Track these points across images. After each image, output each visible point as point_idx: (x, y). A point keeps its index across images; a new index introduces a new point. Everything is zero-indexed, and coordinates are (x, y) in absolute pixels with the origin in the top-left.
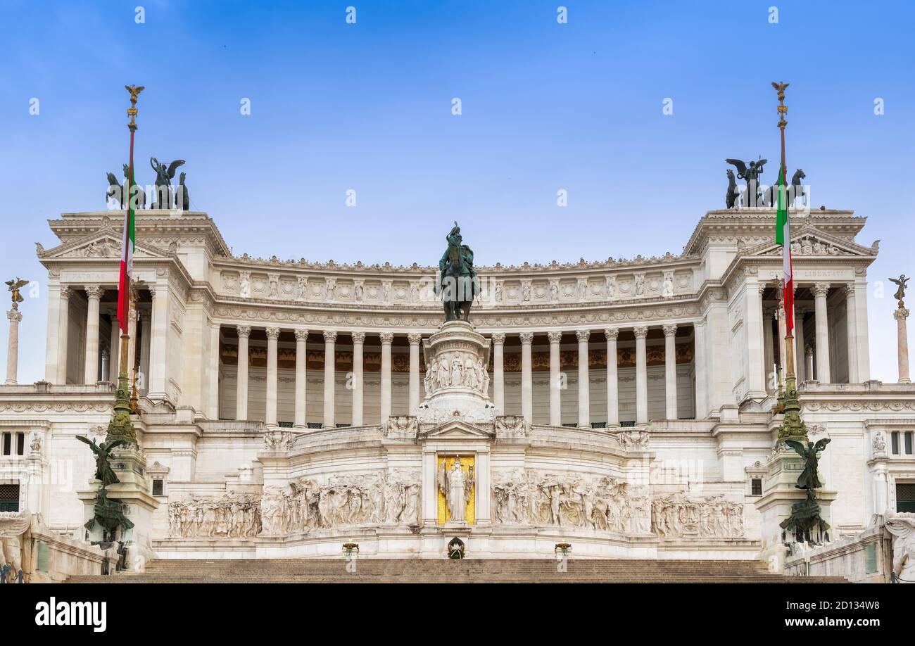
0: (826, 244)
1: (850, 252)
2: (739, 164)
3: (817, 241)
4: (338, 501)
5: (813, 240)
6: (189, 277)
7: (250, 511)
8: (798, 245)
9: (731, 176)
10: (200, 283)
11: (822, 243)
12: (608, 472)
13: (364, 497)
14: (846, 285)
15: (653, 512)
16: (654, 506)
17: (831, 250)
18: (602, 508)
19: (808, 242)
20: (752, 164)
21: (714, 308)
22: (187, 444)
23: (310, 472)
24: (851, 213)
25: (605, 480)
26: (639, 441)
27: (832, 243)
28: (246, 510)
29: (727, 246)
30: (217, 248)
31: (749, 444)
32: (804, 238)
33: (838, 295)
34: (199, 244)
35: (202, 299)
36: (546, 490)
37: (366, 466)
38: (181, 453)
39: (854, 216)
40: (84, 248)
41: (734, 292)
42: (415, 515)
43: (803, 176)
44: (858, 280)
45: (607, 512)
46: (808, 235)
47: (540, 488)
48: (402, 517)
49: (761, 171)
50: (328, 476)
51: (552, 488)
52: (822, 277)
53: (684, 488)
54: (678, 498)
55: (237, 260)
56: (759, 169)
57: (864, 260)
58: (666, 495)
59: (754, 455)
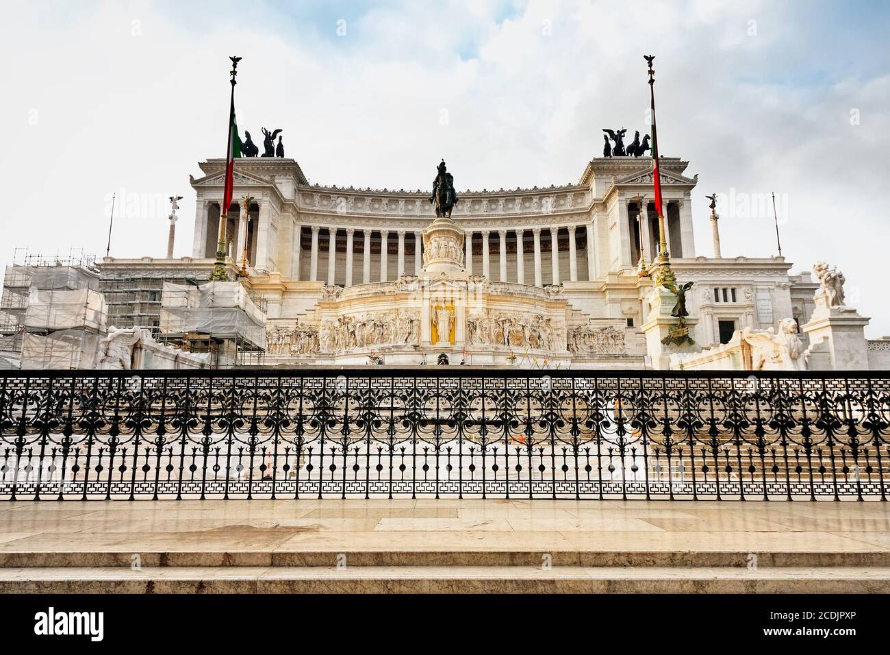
1: (680, 182)
2: (611, 132)
4: (368, 329)
6: (282, 196)
7: (313, 337)
8: (648, 177)
9: (606, 138)
10: (289, 200)
11: (663, 176)
12: (539, 312)
13: (385, 327)
14: (678, 201)
15: (568, 338)
16: (568, 334)
17: (669, 180)
18: (536, 334)
20: (618, 131)
21: (596, 216)
22: (277, 296)
23: (351, 311)
24: (680, 159)
25: (537, 317)
26: (559, 291)
28: (310, 336)
29: (605, 178)
30: (300, 179)
31: (625, 296)
32: (652, 173)
33: (674, 208)
34: (289, 177)
35: (291, 210)
36: (501, 323)
37: (386, 308)
38: (273, 301)
39: (681, 161)
40: (219, 178)
41: (610, 205)
42: (416, 339)
44: (686, 198)
45: (539, 336)
47: (497, 322)
48: (409, 340)
49: (624, 136)
50: (362, 314)
51: (503, 322)
53: (588, 322)
54: (583, 329)
55: (312, 188)
56: (623, 134)
57: (689, 186)
58: (576, 327)
59: (628, 303)
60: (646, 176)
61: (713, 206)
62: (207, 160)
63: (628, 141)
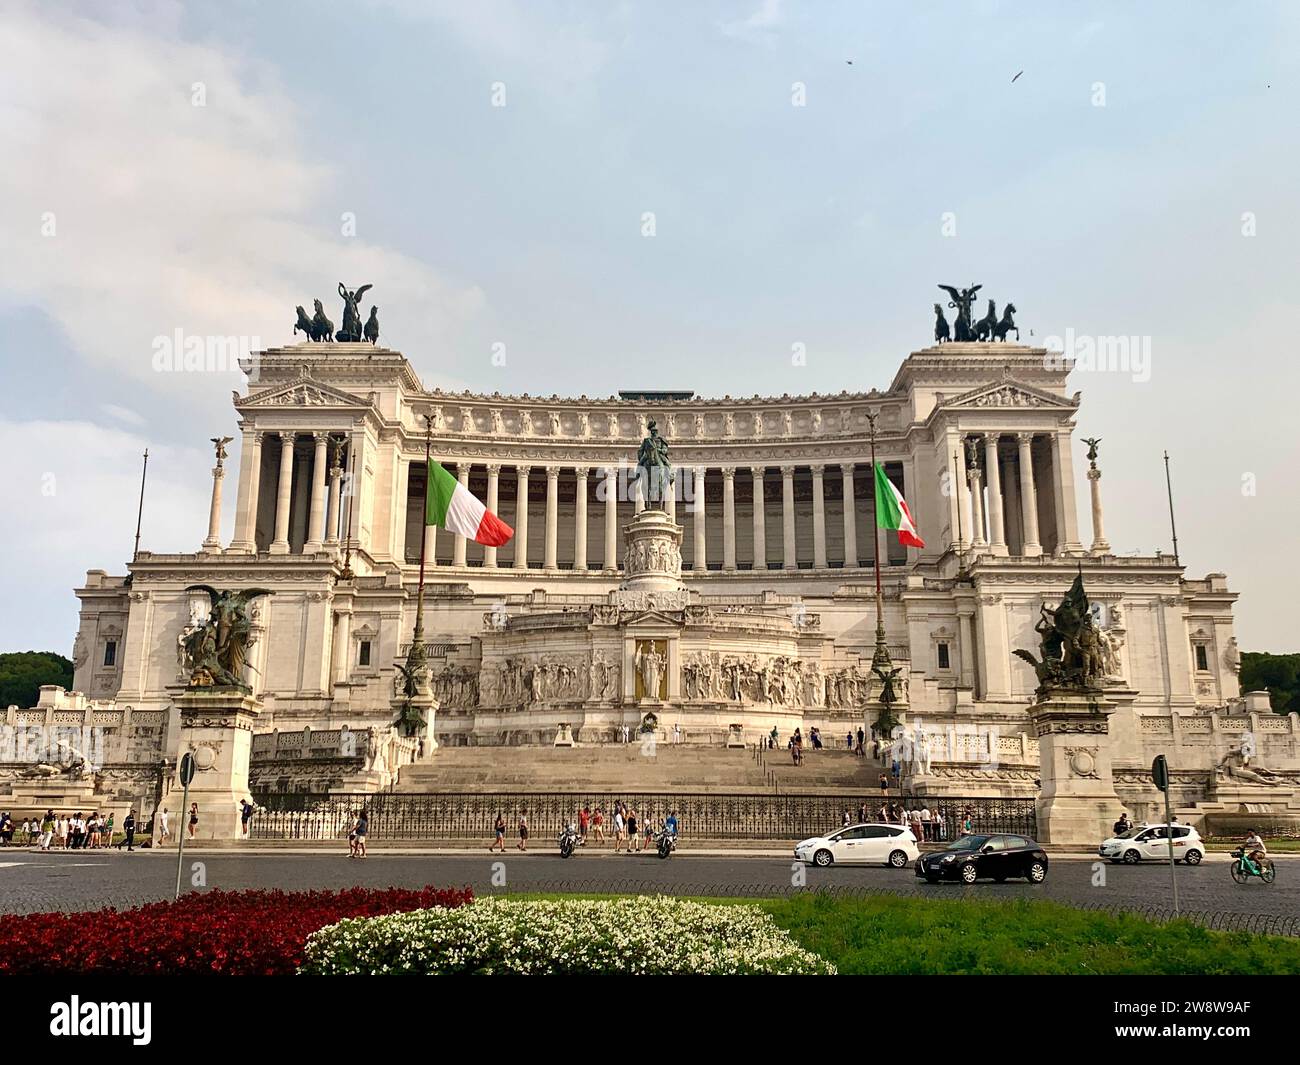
0: (1027, 395)
1: (1050, 403)
2: (953, 291)
3: (1017, 392)
4: (549, 678)
5: (1014, 392)
7: (468, 683)
8: (997, 396)
9: (939, 310)
10: (393, 423)
11: (1023, 394)
12: (783, 652)
13: (572, 675)
14: (1050, 435)
15: (827, 686)
16: (828, 681)
17: (1032, 401)
18: (778, 685)
19: (1008, 393)
20: (964, 291)
21: (918, 447)
22: (396, 608)
23: (526, 650)
25: (779, 660)
26: (813, 622)
28: (464, 682)
29: (932, 387)
30: (409, 382)
31: (934, 610)
32: (1004, 389)
35: (395, 439)
36: (729, 670)
37: (574, 647)
38: (389, 616)
40: (281, 395)
41: (938, 437)
42: (615, 692)
43: (1014, 311)
44: (1061, 430)
45: (784, 688)
46: (1009, 385)
47: (724, 669)
48: (605, 693)
49: (975, 299)
50: (541, 655)
51: (733, 668)
52: (1025, 428)
53: (855, 664)
54: (849, 676)
55: (428, 396)
56: (972, 296)
57: (1065, 412)
58: (839, 671)
59: (941, 620)
60: (994, 393)
61: (1092, 455)
63: (979, 313)
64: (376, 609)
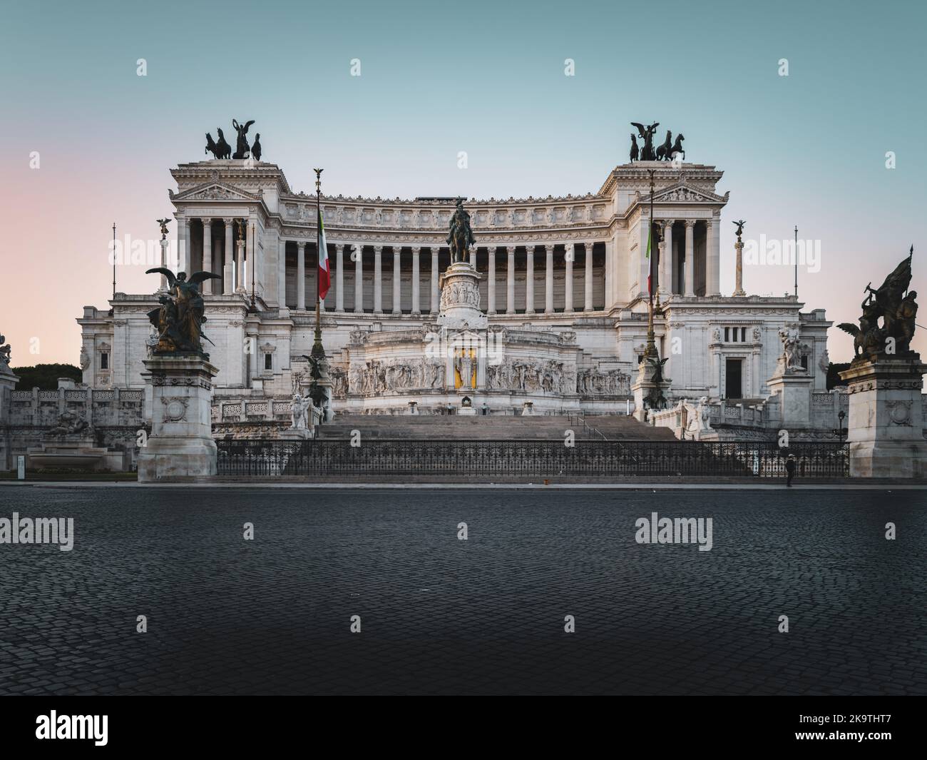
0: (694, 193)
1: (710, 199)
2: (640, 127)
3: (688, 191)
4: (397, 373)
5: (686, 191)
6: (268, 210)
7: (341, 378)
8: (675, 194)
9: (634, 138)
10: (274, 214)
11: (691, 192)
12: (552, 357)
13: (412, 372)
14: (706, 221)
15: (578, 380)
16: (578, 377)
17: (697, 197)
18: (548, 379)
19: (682, 192)
20: (649, 127)
21: (617, 232)
23: (380, 356)
24: (714, 168)
25: (550, 362)
26: (571, 338)
27: (698, 193)
28: (338, 378)
29: (629, 190)
30: (283, 188)
31: (637, 333)
32: (680, 190)
33: (701, 228)
34: (273, 187)
35: (276, 225)
36: (517, 369)
37: (413, 354)
39: (715, 170)
40: (200, 192)
41: (632, 223)
42: (441, 384)
43: (683, 139)
44: (715, 218)
45: (552, 380)
46: (682, 187)
47: (514, 367)
48: (435, 384)
49: (655, 132)
50: (390, 359)
51: (520, 368)
52: (692, 215)
53: (597, 365)
54: (592, 372)
55: (296, 196)
56: (653, 130)
57: (718, 204)
58: (586, 370)
59: (641, 340)
60: (672, 192)
61: (739, 233)
62: (180, 166)
64: (274, 332)
